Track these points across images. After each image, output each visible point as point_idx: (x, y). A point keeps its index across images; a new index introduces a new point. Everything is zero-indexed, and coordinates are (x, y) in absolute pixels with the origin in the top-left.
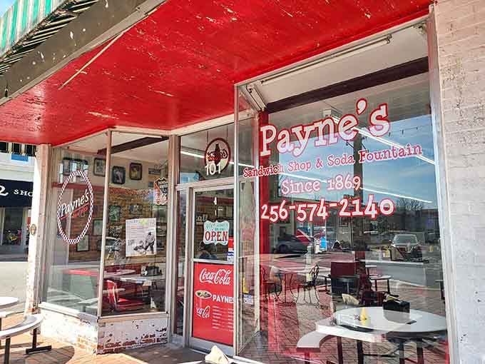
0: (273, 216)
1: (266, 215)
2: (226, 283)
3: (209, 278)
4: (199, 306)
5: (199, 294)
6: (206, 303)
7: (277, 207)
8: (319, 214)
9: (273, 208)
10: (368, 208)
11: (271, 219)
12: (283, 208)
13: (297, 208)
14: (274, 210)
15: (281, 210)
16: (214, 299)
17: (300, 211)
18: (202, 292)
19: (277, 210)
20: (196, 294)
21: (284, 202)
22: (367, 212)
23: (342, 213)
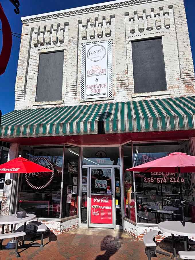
0: (149, 181)
1: (146, 180)
2: (106, 202)
3: (99, 200)
4: (94, 211)
5: (93, 207)
6: (96, 210)
7: (150, 179)
8: (164, 181)
9: (148, 179)
10: (178, 180)
11: (148, 182)
12: (152, 179)
13: (157, 179)
14: (149, 179)
15: (151, 180)
16: (101, 208)
17: (157, 180)
18: (95, 206)
19: (150, 180)
20: (92, 207)
21: (152, 177)
22: (177, 181)
23: (171, 181)
